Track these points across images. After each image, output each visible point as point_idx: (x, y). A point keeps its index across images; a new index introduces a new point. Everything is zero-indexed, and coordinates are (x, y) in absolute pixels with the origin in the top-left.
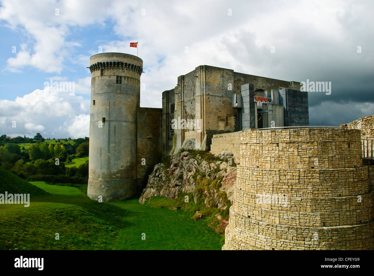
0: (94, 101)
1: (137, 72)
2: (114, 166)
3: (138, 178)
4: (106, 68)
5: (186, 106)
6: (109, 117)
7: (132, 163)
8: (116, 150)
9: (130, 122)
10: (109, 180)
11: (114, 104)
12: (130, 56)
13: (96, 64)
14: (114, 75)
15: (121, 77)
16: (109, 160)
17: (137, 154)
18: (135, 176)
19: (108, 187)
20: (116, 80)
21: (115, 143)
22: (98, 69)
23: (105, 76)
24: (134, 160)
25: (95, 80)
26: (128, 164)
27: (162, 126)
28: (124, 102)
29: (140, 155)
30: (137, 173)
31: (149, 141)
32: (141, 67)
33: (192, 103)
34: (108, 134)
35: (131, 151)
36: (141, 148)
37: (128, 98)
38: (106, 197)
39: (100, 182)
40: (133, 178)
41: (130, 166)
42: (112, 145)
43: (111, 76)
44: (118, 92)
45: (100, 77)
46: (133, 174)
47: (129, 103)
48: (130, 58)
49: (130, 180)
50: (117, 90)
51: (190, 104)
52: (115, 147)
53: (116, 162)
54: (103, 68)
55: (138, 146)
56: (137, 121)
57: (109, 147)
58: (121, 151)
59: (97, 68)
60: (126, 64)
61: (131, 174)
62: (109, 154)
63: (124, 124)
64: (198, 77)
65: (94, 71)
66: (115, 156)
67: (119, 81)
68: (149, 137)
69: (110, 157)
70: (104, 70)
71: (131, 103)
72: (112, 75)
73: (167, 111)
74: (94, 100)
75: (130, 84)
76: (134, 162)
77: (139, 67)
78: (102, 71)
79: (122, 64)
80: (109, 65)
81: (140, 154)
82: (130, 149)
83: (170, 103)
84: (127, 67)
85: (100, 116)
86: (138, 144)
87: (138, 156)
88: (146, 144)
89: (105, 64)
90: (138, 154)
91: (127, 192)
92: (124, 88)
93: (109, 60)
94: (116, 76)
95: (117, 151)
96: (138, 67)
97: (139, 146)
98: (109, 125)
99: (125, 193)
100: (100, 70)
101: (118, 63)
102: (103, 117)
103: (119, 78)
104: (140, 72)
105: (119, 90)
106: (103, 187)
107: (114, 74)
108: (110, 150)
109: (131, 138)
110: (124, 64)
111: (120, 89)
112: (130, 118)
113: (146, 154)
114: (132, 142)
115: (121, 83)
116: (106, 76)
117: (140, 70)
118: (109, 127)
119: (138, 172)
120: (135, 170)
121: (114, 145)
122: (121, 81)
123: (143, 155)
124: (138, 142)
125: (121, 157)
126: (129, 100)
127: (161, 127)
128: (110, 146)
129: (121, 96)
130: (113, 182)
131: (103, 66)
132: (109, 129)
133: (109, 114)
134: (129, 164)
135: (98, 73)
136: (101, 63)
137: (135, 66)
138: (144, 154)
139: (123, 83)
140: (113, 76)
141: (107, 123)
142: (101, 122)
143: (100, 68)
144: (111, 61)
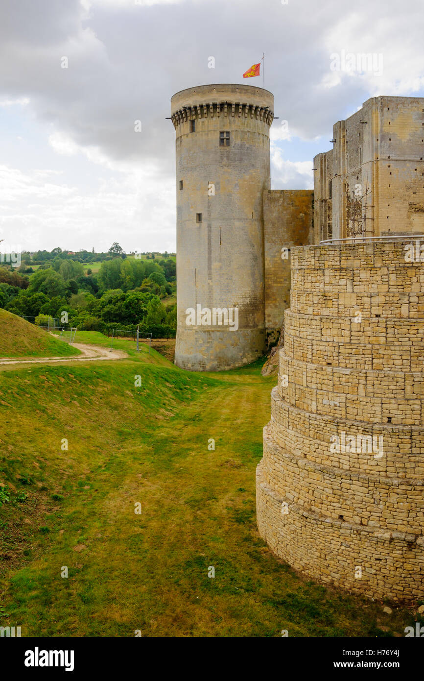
0: (181, 182)
1: (261, 120)
2: (219, 304)
3: (266, 327)
4: (200, 116)
5: (348, 185)
6: (209, 212)
7: (255, 298)
8: (223, 274)
9: (248, 220)
10: (211, 329)
11: (218, 186)
12: (245, 87)
13: (181, 111)
14: (214, 131)
15: (228, 133)
16: (210, 292)
17: (264, 282)
18: (260, 324)
19: (208, 342)
20: (219, 140)
21: (220, 260)
22: (185, 119)
23: (199, 132)
24: (259, 293)
25: (181, 141)
26: (246, 301)
27: (313, 226)
28: (237, 182)
29: (270, 283)
30: (265, 318)
32: (268, 109)
33: (358, 178)
34: (208, 244)
35: (253, 274)
36: (273, 269)
37: (244, 173)
38: (206, 361)
39: (196, 334)
40: (257, 326)
41: (251, 304)
42: (215, 265)
44: (224, 163)
45: (190, 134)
46: (256, 319)
47: (246, 183)
48: (245, 93)
49: (252, 331)
50: (222, 159)
51: (356, 180)
52: (221, 267)
53: (224, 297)
54: (194, 117)
55: (266, 267)
56: (263, 218)
57: (210, 268)
58: (232, 276)
59: (183, 118)
60: (237, 105)
61: (252, 320)
62: (210, 281)
63: (237, 224)
64: (367, 123)
65: (179, 124)
66: (221, 286)
67: (225, 140)
69: (212, 286)
70: (196, 120)
71: (251, 183)
73: (322, 195)
74: (181, 180)
75: (247, 146)
76: (259, 296)
77: (265, 108)
78: (193, 122)
79: (230, 105)
80: (205, 111)
81: (270, 280)
82: (249, 272)
83: (327, 178)
84: (240, 110)
85: (191, 210)
86: (266, 262)
87: (267, 285)
89: (198, 109)
90: (266, 280)
91: (244, 354)
92: (235, 154)
93: (205, 101)
94: (218, 132)
95: (226, 277)
96: (262, 109)
97: (268, 265)
98: (209, 226)
99: (241, 354)
100: (189, 122)
101: (222, 105)
102: (199, 212)
103: (225, 135)
104: (267, 118)
105: (225, 159)
106: (200, 342)
107: (216, 129)
108: (211, 274)
109: (251, 250)
110: (234, 106)
111: (228, 157)
112: (249, 212)
113: (283, 280)
114: (253, 259)
115: (228, 144)
116: (201, 133)
117: (268, 115)
118: (210, 231)
119: (266, 316)
120: (260, 312)
121: (220, 264)
122: (228, 139)
123: (277, 283)
124: (266, 257)
125: (234, 286)
126: (247, 177)
127: (311, 227)
128: (212, 267)
129: (230, 170)
130: (218, 334)
131: (194, 113)
132: (209, 234)
133: (209, 206)
134: (248, 301)
135: (186, 127)
136: (190, 108)
137: (257, 108)
138: (278, 280)
139: (232, 145)
140: (212, 132)
141: (204, 223)
142: (195, 221)
143: (189, 118)
144: (207, 102)
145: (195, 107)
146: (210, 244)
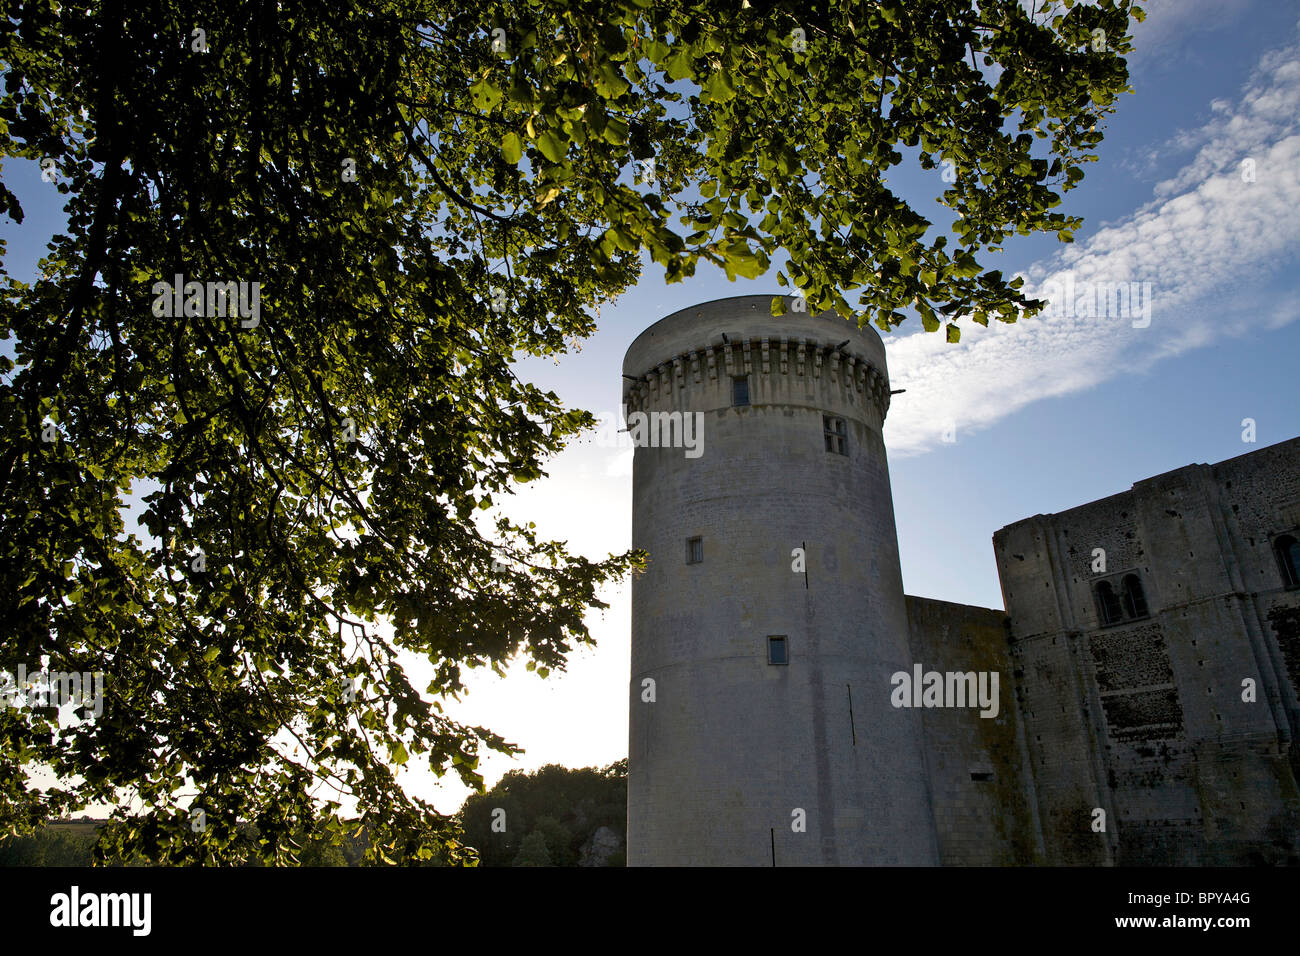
4: (766, 367)
6: (812, 634)
11: (832, 557)
13: (702, 349)
14: (809, 409)
20: (822, 435)
21: (859, 800)
22: (713, 372)
23: (763, 406)
28: (873, 556)
31: (986, 798)
34: (817, 740)
42: (848, 814)
43: (796, 411)
44: (841, 496)
45: (732, 412)
50: (836, 486)
52: (865, 826)
54: (747, 368)
57: (827, 829)
59: (704, 369)
65: (682, 386)
67: (836, 440)
68: (977, 769)
70: (750, 377)
72: (800, 407)
74: (691, 534)
78: (740, 381)
79: (844, 356)
80: (784, 357)
85: (747, 625)
86: (938, 813)
88: (974, 810)
89: (763, 347)
92: (861, 479)
93: (786, 331)
94: (820, 413)
97: (943, 822)
98: (816, 679)
100: (727, 380)
101: (828, 351)
102: (775, 633)
103: (834, 425)
105: (842, 486)
107: (811, 404)
108: (834, 851)
110: (852, 361)
111: (847, 484)
116: (769, 408)
118: (819, 696)
121: (859, 812)
122: (842, 440)
128: (836, 821)
129: (853, 519)
131: (747, 357)
132: (815, 705)
133: (808, 617)
135: (712, 393)
136: (737, 346)
139: (854, 453)
140: (804, 410)
141: (798, 671)
142: (762, 661)
143: (730, 369)
144: (794, 336)
145: (756, 345)
146: (820, 736)
